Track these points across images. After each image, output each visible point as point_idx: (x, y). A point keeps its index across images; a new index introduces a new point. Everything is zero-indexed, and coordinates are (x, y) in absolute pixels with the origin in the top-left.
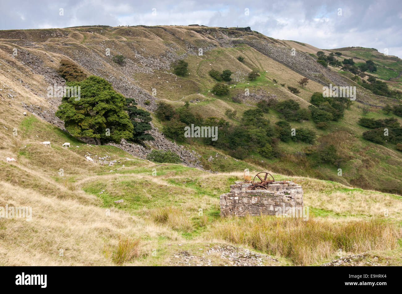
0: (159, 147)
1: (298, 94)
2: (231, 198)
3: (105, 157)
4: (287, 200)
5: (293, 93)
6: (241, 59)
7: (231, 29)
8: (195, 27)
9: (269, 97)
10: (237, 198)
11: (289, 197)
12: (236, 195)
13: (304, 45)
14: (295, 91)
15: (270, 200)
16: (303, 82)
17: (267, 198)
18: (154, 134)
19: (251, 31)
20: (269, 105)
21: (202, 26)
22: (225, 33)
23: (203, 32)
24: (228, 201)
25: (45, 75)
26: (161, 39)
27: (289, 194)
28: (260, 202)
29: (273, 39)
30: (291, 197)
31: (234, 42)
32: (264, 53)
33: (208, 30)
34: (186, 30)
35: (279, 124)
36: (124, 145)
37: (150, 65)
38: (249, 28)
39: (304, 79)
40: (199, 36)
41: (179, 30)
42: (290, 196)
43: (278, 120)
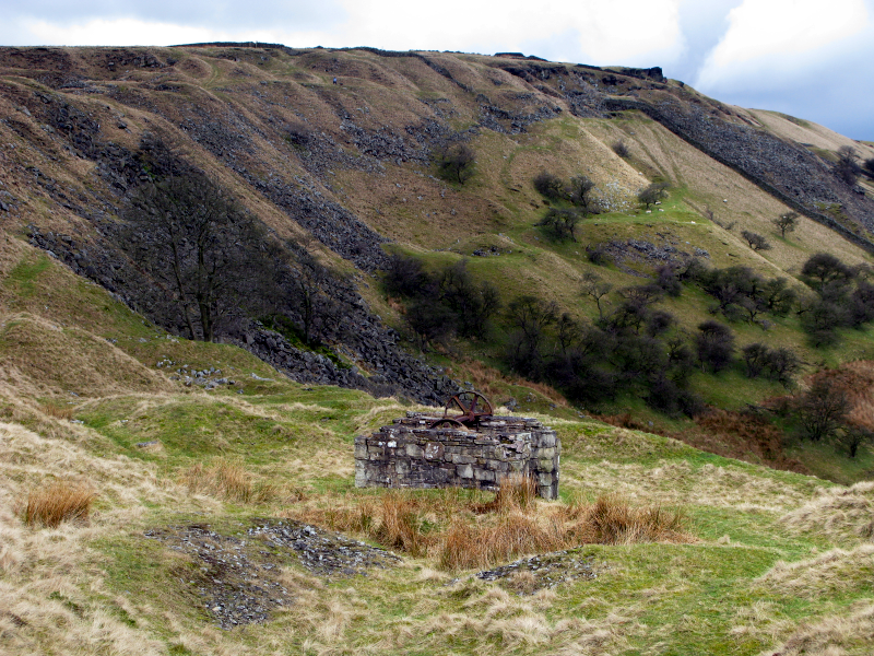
0: (379, 365)
1: (767, 252)
2: (380, 443)
3: (206, 371)
4: (505, 456)
5: (755, 250)
6: (621, 151)
7: (608, 70)
8: (509, 60)
9: (687, 255)
10: (392, 444)
11: (510, 449)
12: (392, 436)
13: (804, 124)
14: (758, 243)
15: (465, 452)
16: (786, 223)
17: (459, 449)
18: (369, 331)
19: (662, 79)
20: (685, 276)
21: (533, 58)
22: (591, 80)
23: (528, 74)
24: (373, 449)
25: (100, 161)
26: (413, 86)
27: (512, 442)
28: (443, 456)
29: (719, 103)
30: (514, 450)
31: (611, 105)
32: (687, 139)
33: (544, 69)
34: (482, 67)
35: (707, 328)
36: (281, 353)
37: (378, 152)
38: (658, 71)
39: (788, 215)
40: (517, 85)
41: (465, 64)
42: (513, 446)
43: (704, 319)
